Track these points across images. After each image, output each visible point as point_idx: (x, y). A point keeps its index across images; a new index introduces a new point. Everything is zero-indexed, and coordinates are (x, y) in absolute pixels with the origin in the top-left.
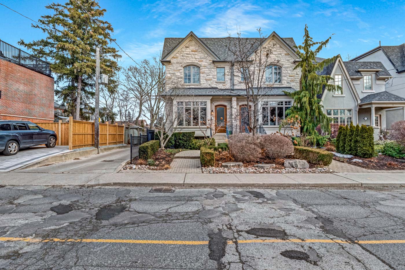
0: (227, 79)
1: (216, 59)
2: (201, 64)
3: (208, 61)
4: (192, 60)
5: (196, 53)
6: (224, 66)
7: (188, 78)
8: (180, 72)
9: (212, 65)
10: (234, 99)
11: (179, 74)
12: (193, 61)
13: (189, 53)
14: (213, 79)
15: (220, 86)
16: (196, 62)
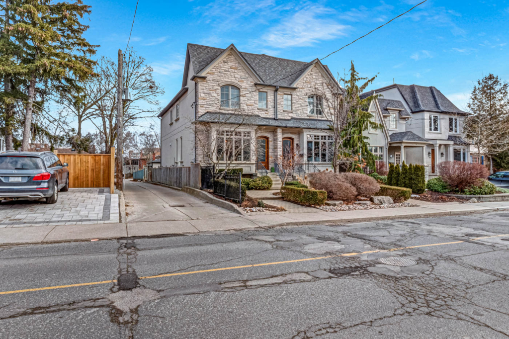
0: (270, 106)
1: (259, 81)
2: (241, 85)
3: (249, 82)
4: (231, 79)
5: (236, 71)
6: (266, 91)
7: (225, 100)
8: (217, 92)
9: (254, 88)
10: (279, 131)
11: (215, 95)
12: (233, 81)
13: (227, 69)
14: (255, 105)
15: (263, 114)
16: (236, 82)
